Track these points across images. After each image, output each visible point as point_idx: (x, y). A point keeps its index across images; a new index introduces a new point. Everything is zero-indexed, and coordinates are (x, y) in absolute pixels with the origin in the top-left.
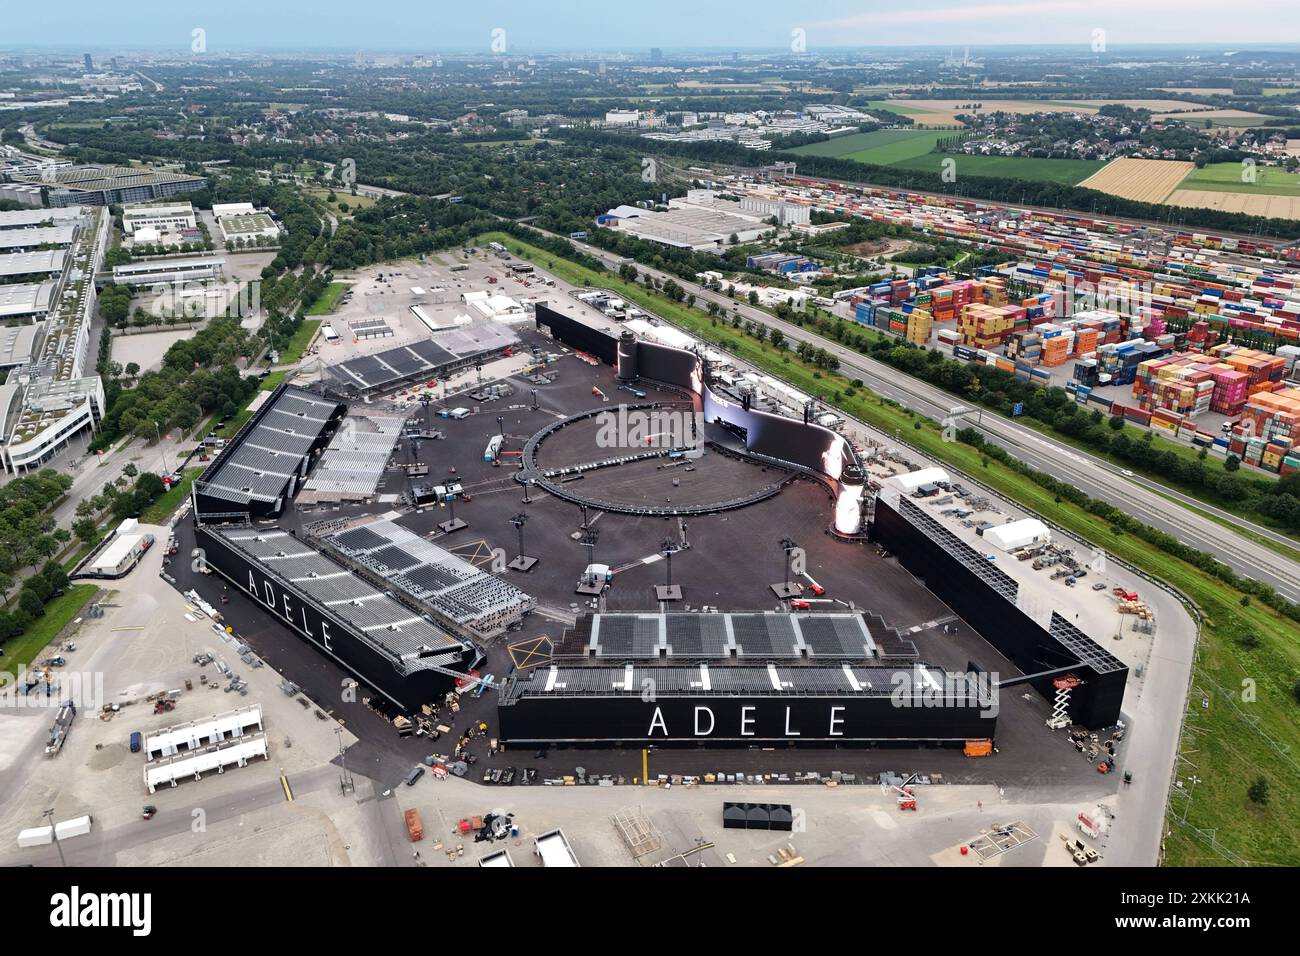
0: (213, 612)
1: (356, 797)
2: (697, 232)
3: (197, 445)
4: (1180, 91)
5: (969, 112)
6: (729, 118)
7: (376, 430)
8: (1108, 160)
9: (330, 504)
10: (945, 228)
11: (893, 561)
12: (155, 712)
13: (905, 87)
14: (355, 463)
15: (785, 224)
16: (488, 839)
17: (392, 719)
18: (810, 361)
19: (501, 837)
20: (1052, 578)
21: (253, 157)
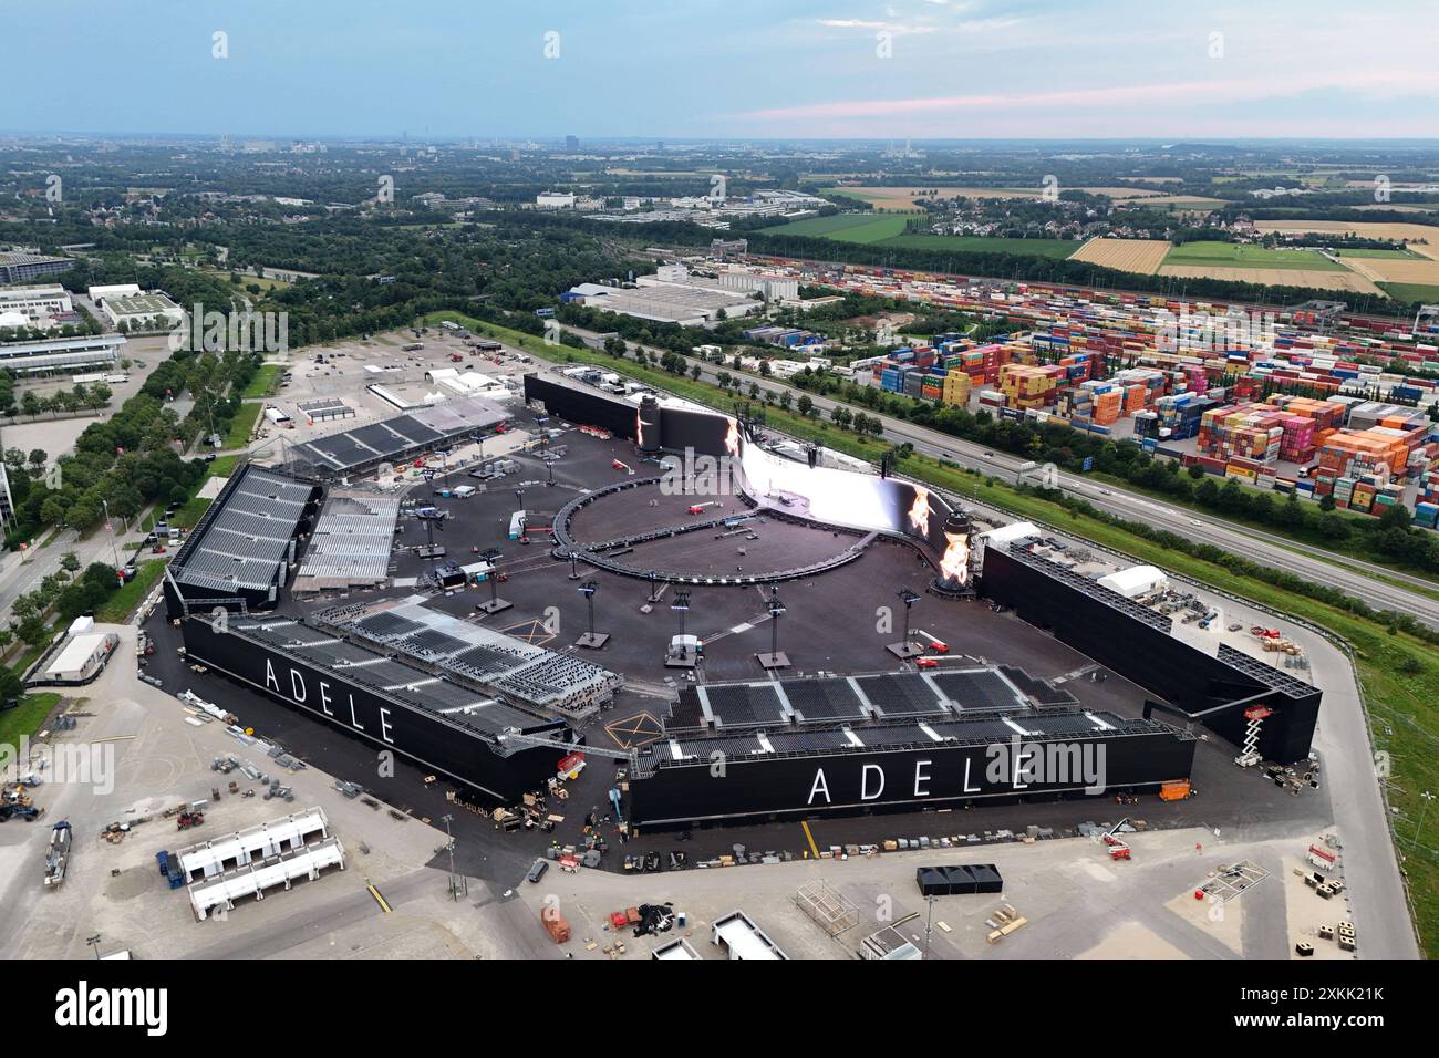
0: (222, 714)
1: (471, 901)
2: (681, 308)
3: (145, 536)
4: (1132, 180)
5: (927, 198)
6: (675, 202)
7: (368, 512)
8: (1085, 240)
9: (336, 591)
10: (942, 301)
11: (1010, 615)
12: (180, 828)
13: (853, 176)
14: (353, 548)
15: (771, 300)
16: (650, 932)
17: (490, 812)
18: (847, 428)
19: (665, 929)
20: (1183, 621)
21: (124, 239)
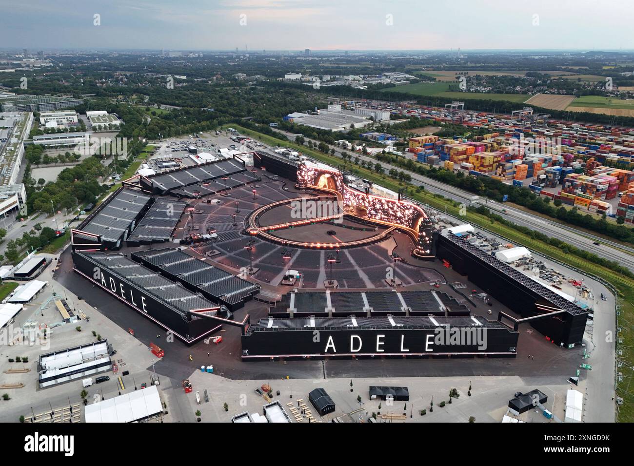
2: (333, 124)
6: (346, 77)
8: (533, 94)
15: (377, 120)
18: (396, 178)
21: (107, 92)
